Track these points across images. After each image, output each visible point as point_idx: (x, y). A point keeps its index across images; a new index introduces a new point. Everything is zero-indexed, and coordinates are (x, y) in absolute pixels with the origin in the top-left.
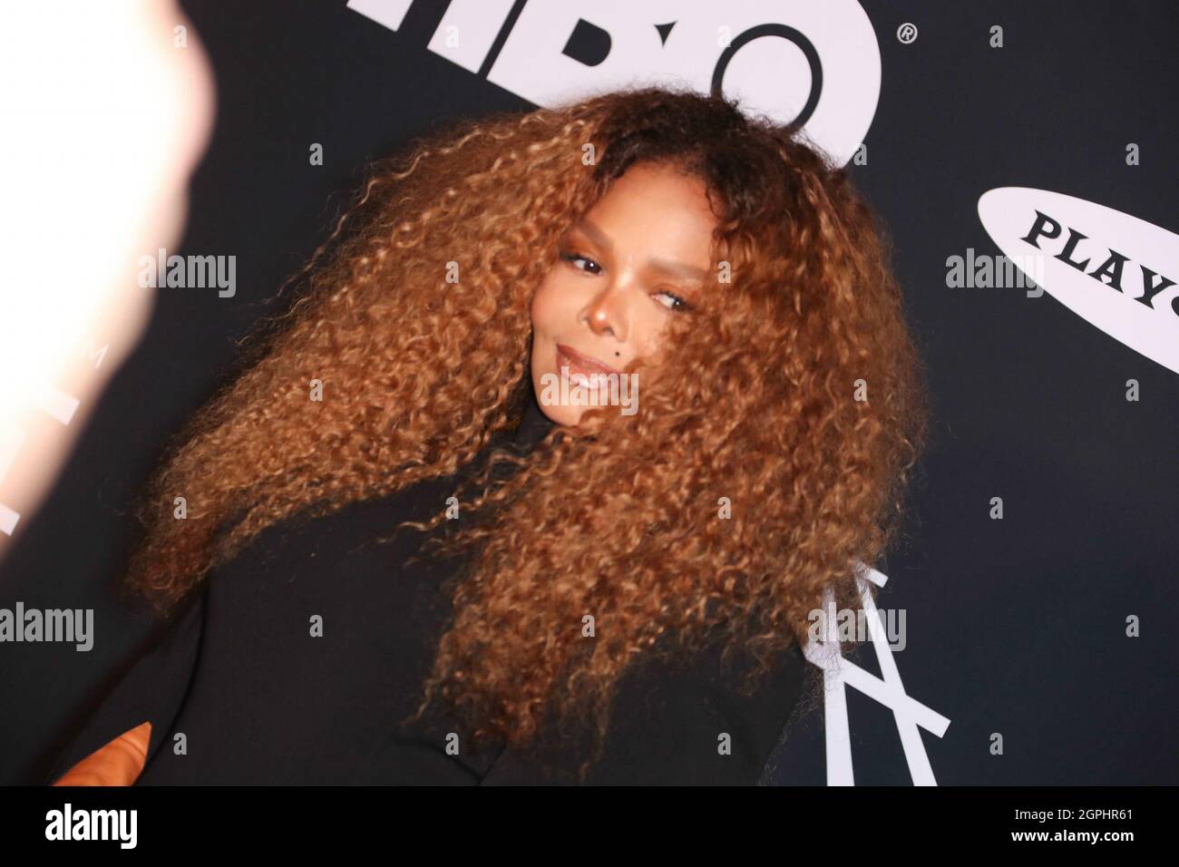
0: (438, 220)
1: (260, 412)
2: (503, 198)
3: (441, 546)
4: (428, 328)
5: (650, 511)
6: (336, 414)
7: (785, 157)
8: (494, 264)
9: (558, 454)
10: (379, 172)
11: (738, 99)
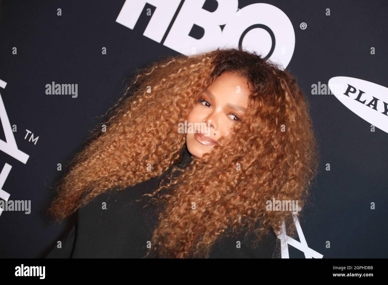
0: (159, 89)
1: (100, 155)
2: (181, 82)
3: (156, 200)
4: (155, 125)
5: (224, 187)
6: (126, 155)
7: (275, 73)
8: (177, 104)
9: (194, 168)
10: (141, 73)
11: (261, 54)
